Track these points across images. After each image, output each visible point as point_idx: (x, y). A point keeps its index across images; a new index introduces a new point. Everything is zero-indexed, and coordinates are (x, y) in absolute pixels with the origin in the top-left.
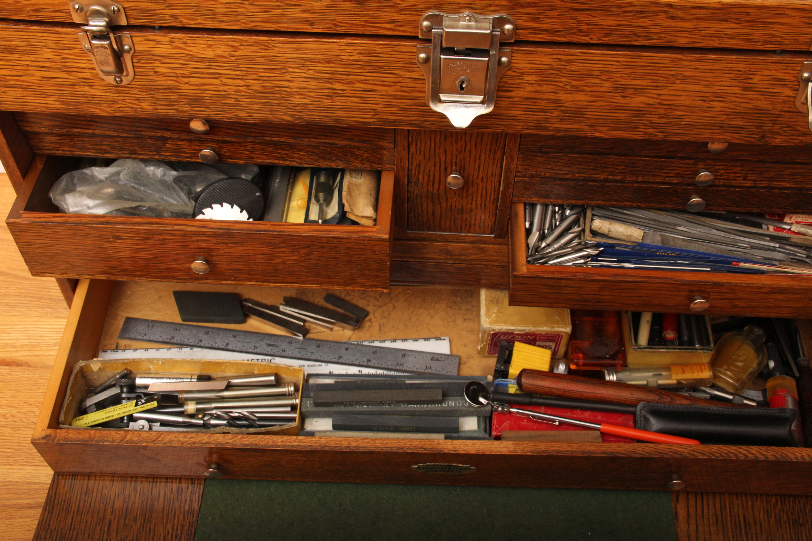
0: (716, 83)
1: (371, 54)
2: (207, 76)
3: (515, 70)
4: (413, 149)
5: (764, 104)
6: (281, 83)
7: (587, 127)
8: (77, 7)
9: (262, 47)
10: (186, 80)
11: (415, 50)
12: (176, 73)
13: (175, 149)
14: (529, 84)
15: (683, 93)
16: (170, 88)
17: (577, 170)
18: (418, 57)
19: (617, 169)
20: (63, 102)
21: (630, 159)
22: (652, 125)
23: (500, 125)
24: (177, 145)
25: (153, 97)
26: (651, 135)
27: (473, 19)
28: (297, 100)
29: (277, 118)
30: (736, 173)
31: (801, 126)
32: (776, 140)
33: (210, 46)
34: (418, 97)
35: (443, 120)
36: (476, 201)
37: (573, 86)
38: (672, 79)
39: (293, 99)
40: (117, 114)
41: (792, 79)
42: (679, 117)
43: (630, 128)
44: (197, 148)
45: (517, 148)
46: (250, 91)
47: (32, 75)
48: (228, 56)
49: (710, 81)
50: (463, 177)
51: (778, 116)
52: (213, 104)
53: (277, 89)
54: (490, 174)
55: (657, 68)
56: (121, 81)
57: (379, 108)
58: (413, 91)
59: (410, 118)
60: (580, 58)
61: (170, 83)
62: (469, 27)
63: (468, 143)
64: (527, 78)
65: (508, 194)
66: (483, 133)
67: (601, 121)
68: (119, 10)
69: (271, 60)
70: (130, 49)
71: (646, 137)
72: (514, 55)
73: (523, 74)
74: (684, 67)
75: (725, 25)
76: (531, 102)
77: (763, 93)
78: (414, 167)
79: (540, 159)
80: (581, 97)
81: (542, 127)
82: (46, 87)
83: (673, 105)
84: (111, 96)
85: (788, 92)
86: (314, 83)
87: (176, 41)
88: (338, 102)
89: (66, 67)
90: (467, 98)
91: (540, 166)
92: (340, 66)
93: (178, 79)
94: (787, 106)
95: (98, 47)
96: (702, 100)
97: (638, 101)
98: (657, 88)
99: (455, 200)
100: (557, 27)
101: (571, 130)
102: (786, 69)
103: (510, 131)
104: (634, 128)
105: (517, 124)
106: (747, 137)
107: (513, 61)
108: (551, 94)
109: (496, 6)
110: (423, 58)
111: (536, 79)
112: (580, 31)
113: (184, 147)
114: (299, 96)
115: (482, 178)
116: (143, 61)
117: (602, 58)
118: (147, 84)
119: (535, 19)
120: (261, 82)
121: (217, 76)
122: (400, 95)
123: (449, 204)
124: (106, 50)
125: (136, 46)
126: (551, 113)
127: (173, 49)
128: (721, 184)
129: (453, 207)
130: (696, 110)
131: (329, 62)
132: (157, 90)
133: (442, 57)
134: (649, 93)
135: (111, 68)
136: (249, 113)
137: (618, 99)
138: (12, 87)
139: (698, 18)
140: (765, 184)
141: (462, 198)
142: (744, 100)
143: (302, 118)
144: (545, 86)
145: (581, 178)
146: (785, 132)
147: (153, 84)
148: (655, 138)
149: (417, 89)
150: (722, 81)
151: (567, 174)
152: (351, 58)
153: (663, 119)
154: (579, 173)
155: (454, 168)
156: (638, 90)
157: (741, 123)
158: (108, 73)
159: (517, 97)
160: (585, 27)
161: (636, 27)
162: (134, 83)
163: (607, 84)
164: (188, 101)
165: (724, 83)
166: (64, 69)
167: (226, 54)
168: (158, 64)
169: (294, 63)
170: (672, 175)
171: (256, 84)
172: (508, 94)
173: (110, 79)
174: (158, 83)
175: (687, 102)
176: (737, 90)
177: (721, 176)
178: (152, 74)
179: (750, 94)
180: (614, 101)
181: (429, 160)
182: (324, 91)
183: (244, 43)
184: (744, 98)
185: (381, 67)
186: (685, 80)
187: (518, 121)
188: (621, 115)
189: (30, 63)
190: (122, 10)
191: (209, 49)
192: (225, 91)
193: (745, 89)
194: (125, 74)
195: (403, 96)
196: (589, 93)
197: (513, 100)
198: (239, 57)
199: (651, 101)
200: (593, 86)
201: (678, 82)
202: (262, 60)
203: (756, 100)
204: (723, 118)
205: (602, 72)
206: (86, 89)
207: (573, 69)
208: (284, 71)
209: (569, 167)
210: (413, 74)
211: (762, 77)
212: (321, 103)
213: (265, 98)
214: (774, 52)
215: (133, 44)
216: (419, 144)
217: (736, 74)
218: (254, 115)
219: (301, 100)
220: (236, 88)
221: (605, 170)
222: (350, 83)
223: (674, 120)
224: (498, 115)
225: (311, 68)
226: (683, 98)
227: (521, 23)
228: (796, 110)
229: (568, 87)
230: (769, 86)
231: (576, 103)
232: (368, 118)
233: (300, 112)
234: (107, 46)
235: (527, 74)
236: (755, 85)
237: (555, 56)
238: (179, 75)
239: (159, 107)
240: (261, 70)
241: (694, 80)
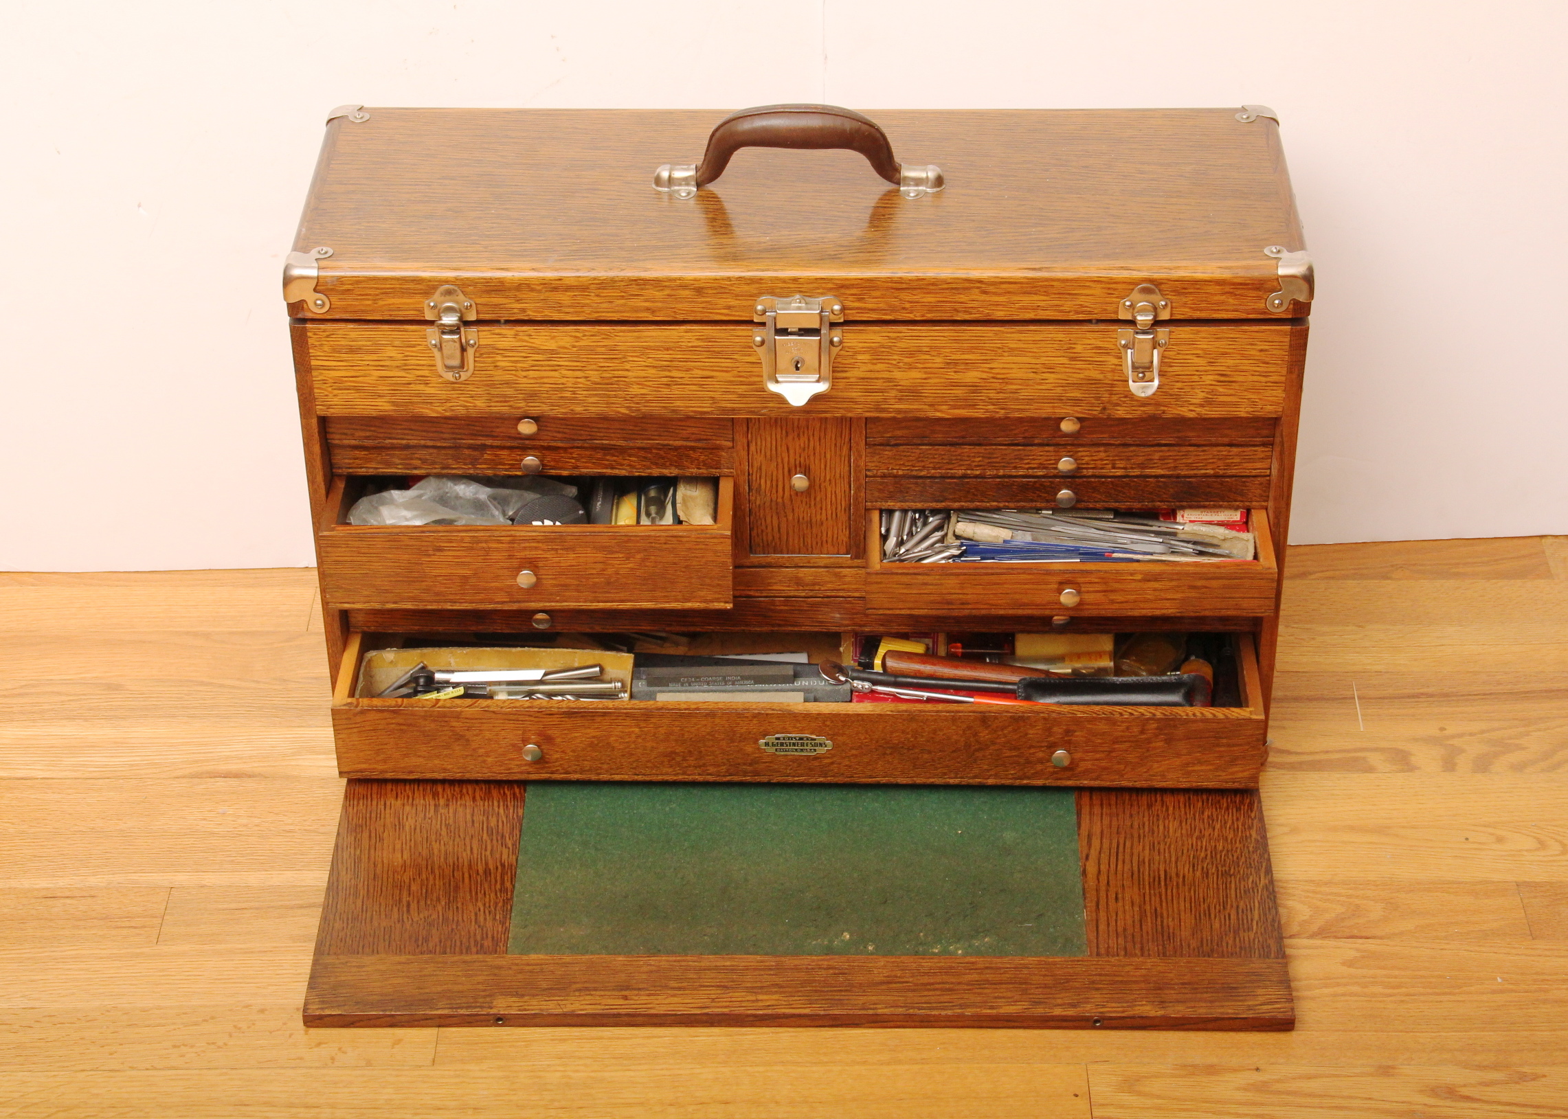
0: (1043, 354)
1: (708, 340)
2: (547, 368)
3: (847, 349)
4: (753, 448)
5: (1095, 374)
6: (620, 372)
7: (927, 407)
8: (432, 304)
9: (604, 336)
10: (524, 374)
11: (751, 334)
12: (515, 367)
13: (493, 460)
14: (863, 363)
15: (1013, 366)
16: (507, 383)
17: (931, 465)
18: (754, 341)
19: (974, 461)
20: (394, 403)
21: (986, 449)
22: (991, 401)
24: (497, 455)
25: (489, 394)
26: (992, 411)
27: (803, 301)
28: (636, 390)
29: (613, 411)
30: (1102, 460)
32: (1119, 412)
33: (553, 338)
34: (757, 381)
36: (826, 510)
37: (906, 364)
38: (999, 352)
39: (631, 390)
40: (448, 414)
41: (1113, 347)
42: (1016, 391)
43: (970, 405)
44: (518, 458)
45: (864, 441)
46: (588, 383)
47: (370, 375)
48: (570, 348)
49: (1036, 353)
50: (809, 478)
51: (1112, 386)
52: (549, 398)
53: (616, 379)
54: (838, 475)
55: (983, 342)
56: (460, 376)
57: (717, 395)
58: (751, 376)
59: (749, 405)
60: (908, 334)
61: (507, 377)
62: (799, 308)
63: (811, 439)
64: (860, 357)
65: (860, 500)
66: (826, 418)
67: (939, 400)
68: (471, 306)
69: (612, 349)
70: (475, 344)
71: (988, 415)
72: (845, 334)
73: (856, 353)
74: (1008, 339)
75: (1036, 297)
76: (867, 382)
77: (1090, 363)
78: (755, 471)
79: (890, 453)
80: (915, 374)
81: (882, 408)
82: (380, 388)
83: (1006, 378)
84: (444, 394)
85: (1116, 361)
86: (653, 371)
87: (521, 334)
88: (676, 391)
89: (406, 365)
90: (802, 377)
91: (892, 461)
92: (679, 353)
93: (517, 373)
94: (1113, 374)
95: (448, 341)
96: (1033, 372)
97: (972, 376)
98: (986, 361)
99: (802, 509)
100: (882, 306)
101: (911, 411)
102: (1104, 338)
103: (850, 415)
104: (973, 406)
105: (856, 406)
106: (1089, 410)
107: (845, 341)
108: (886, 373)
109: (824, 288)
110: (758, 342)
111: (869, 358)
112: (904, 308)
113: (503, 457)
114: (638, 386)
115: (830, 480)
116: (485, 356)
117: (929, 335)
118: (485, 379)
119: (860, 300)
120: (600, 372)
121: (557, 368)
122: (737, 381)
123: (796, 515)
124: (455, 345)
125: (481, 340)
126: (888, 392)
127: (516, 342)
128: (1090, 474)
129: (801, 519)
130: (1030, 382)
131: (667, 349)
132: (492, 386)
133: (776, 337)
134: (980, 367)
135: (455, 362)
136: (585, 406)
137: (952, 375)
138: (345, 389)
139: (1009, 292)
140: (1137, 472)
141: (810, 507)
142: (1074, 371)
143: (639, 410)
144: (879, 365)
145: (937, 475)
146: (1124, 402)
147: (492, 379)
148: (997, 416)
149: (754, 374)
150: (1048, 352)
151: (921, 470)
152: (690, 344)
153: (1001, 395)
154: (934, 468)
155: (798, 469)
156: (969, 365)
157: (1079, 395)
158: (448, 369)
159: (852, 377)
160: (907, 305)
161: (955, 302)
162: (472, 379)
163: (939, 360)
164: (524, 396)
165: (1050, 353)
166: (404, 368)
167: (568, 345)
168: (499, 358)
169: (634, 351)
170: (1035, 466)
171: (595, 376)
172: (844, 375)
173: (449, 376)
174: (496, 378)
175: (1019, 375)
176: (1064, 361)
177: (1087, 464)
178: (492, 368)
179: (1080, 365)
180: (947, 377)
181: (771, 460)
182: (663, 379)
183: (587, 334)
184: (1073, 368)
185: (718, 353)
186: (1012, 352)
187: (856, 403)
188: (959, 392)
189: (371, 363)
190: (474, 305)
191: (552, 341)
192: (563, 384)
193: (1072, 359)
194: (465, 369)
195: (741, 381)
196: (922, 370)
197: (850, 381)
198: (581, 348)
199: (984, 376)
200: (924, 363)
201: (1006, 354)
202: (603, 349)
203: (1085, 369)
204: (1059, 390)
205: (931, 347)
206: (422, 387)
207: (903, 346)
208: (624, 360)
209: (923, 461)
210: (750, 358)
211: (1084, 346)
212: (659, 393)
213: (602, 389)
214: (1090, 321)
215: (479, 339)
216: (759, 443)
217: (1059, 344)
218: (590, 408)
219: (639, 390)
220: (575, 380)
221: (961, 463)
222: (689, 370)
223: (1011, 395)
224: (836, 395)
225: (651, 356)
226: (1014, 371)
227: (848, 304)
228: (1121, 377)
229: (901, 364)
230: (1094, 355)
231: (911, 381)
232: (706, 407)
233: (638, 403)
234: (456, 341)
235: (859, 353)
236: (1080, 355)
237: (884, 334)
238: (519, 369)
239: (493, 404)
240: (601, 360)
241: (1021, 352)
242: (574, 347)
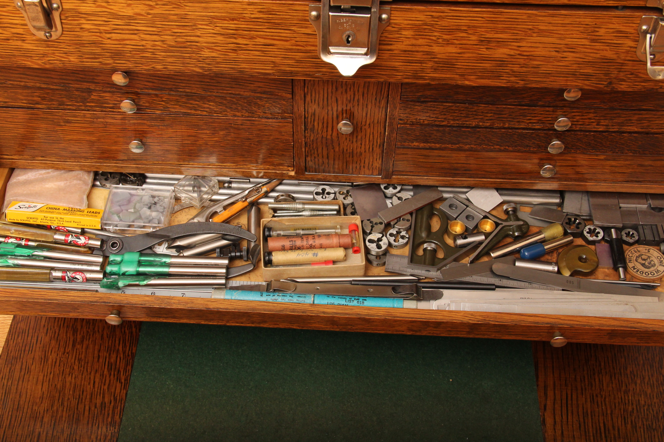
0: (567, 36)
1: (269, 12)
2: (127, 32)
3: (394, 26)
4: (308, 98)
5: (610, 54)
6: (192, 38)
7: (458, 76)
10: (108, 36)
11: (307, 9)
12: (99, 29)
13: (99, 100)
14: (406, 38)
15: (540, 45)
16: (94, 43)
17: (451, 118)
18: (310, 15)
19: (487, 116)
21: (497, 108)
22: (514, 74)
23: (383, 75)
24: (101, 97)
25: (80, 51)
26: (514, 82)
28: (206, 53)
29: (189, 70)
30: (590, 119)
31: (643, 73)
32: (622, 86)
33: (129, 5)
34: (310, 50)
35: (333, 71)
36: (365, 145)
37: (444, 40)
38: (529, 32)
39: (203, 53)
40: (47, 66)
41: (633, 31)
42: (537, 67)
43: (496, 76)
44: (119, 99)
45: (399, 97)
46: (165, 46)
48: (145, 14)
49: (562, 34)
50: (353, 124)
51: (622, 64)
52: (132, 57)
53: (189, 44)
54: (376, 121)
55: (516, 23)
56: (51, 36)
57: (277, 60)
58: (307, 45)
59: (305, 70)
60: (450, 14)
61: (94, 38)
63: (356, 93)
64: (404, 33)
65: (392, 139)
66: (369, 82)
67: (470, 71)
69: (183, 17)
70: (59, 7)
71: (509, 85)
72: (392, 12)
73: (401, 29)
74: (539, 21)
76: (408, 54)
77: (609, 44)
78: (310, 116)
79: (419, 108)
80: (451, 49)
81: (419, 76)
83: (531, 55)
84: (42, 49)
85: (631, 43)
86: (220, 38)
88: (242, 56)
90: (353, 50)
91: (419, 114)
92: (243, 23)
93: (101, 35)
94: (630, 55)
95: (30, 4)
96: (556, 51)
97: (501, 53)
98: (517, 40)
99: (346, 144)
101: (444, 79)
102: (627, 23)
103: (392, 80)
104: (498, 77)
105: (397, 74)
106: (596, 84)
107: (392, 18)
108: (426, 47)
110: (314, 16)
111: (412, 33)
113: (107, 98)
114: (208, 50)
115: (369, 124)
116: (70, 19)
117: (469, 15)
118: (74, 39)
120: (175, 37)
121: (136, 32)
122: (295, 49)
123: (341, 148)
124: (37, 8)
125: (63, 4)
126: (426, 63)
127: (96, 7)
128: (578, 129)
129: (345, 150)
130: (551, 60)
131: (233, 20)
132: (82, 45)
133: (331, 14)
134: (510, 45)
135: (42, 23)
136: (164, 65)
137: (484, 51)
140: (616, 129)
141: (352, 142)
142: (593, 51)
143: (211, 70)
144: (421, 40)
145: (455, 125)
146: (629, 78)
147: (79, 39)
148: (517, 86)
149: (310, 43)
150: (572, 34)
151: (443, 121)
152: (253, 16)
153: (524, 69)
154: (454, 120)
155: (344, 115)
156: (501, 43)
157: (590, 71)
158: (39, 29)
159: (396, 50)
162: (62, 38)
163: (474, 38)
164: (110, 54)
165: (575, 35)
167: (143, 13)
168: (83, 21)
169: (203, 20)
170: (535, 121)
171: (170, 40)
172: (389, 47)
173: (41, 35)
174: (83, 38)
175: (543, 53)
176: (586, 42)
177: (577, 122)
178: (78, 30)
179: (598, 46)
180: (480, 52)
181: (323, 108)
182: (230, 45)
183: (159, 3)
184: (592, 49)
185: (278, 24)
186: (541, 33)
187: (397, 71)
188: (487, 65)
191: (128, 8)
192: (143, 46)
193: (593, 41)
194: (54, 29)
195: (298, 49)
196: (458, 46)
197: (393, 52)
198: (155, 15)
199: (512, 52)
200: (461, 40)
201: (535, 35)
202: (175, 18)
203: (603, 50)
204: (575, 67)
205: (469, 27)
206: (19, 43)
207: (444, 25)
208: (194, 27)
209: (445, 115)
210: (306, 30)
211: (607, 30)
212: (227, 56)
213: (178, 52)
214: (616, 8)
215: (61, 3)
216: (314, 95)
217: (584, 27)
218: (169, 67)
219: (210, 54)
220: (153, 43)
221: (476, 117)
222: (252, 38)
223: (533, 69)
224: (381, 66)
225: (218, 25)
226: (539, 49)
228: (637, 59)
229: (440, 40)
230: (613, 38)
231: (447, 55)
232: (268, 69)
233: (209, 64)
234: (38, 4)
235: (405, 29)
236: (601, 38)
237: (428, 13)
238: (102, 31)
239: (85, 60)
240: (175, 27)
241: (549, 33)
242: (149, 14)
